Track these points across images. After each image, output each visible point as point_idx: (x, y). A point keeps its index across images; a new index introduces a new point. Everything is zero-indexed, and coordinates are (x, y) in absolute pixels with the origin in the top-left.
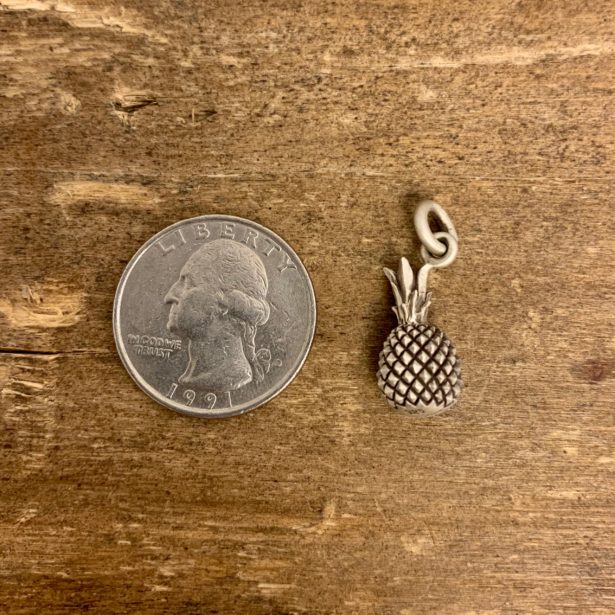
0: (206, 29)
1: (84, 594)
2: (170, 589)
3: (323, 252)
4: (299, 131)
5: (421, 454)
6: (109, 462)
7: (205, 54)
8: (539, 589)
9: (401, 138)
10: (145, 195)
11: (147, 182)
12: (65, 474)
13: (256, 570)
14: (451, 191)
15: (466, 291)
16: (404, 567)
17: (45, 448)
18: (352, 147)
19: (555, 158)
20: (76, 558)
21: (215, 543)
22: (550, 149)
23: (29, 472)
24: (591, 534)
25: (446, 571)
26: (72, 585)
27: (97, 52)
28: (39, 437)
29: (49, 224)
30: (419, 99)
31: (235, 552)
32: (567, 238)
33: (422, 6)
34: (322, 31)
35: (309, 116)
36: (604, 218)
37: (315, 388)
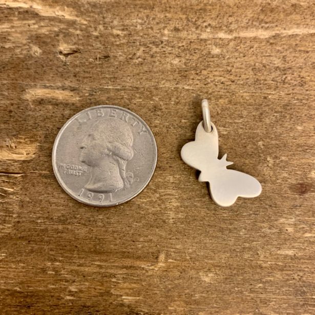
0: (106, 17)
1: (28, 300)
2: (75, 298)
3: (161, 126)
4: (151, 66)
5: (211, 229)
6: (46, 230)
7: (105, 29)
8: (273, 303)
9: (203, 71)
10: (72, 96)
11: (73, 90)
12: (22, 235)
13: (121, 289)
14: (227, 97)
15: (235, 147)
16: (201, 289)
17: (12, 222)
18: (177, 75)
19: (280, 83)
20: (25, 280)
21: (100, 274)
22: (278, 78)
23: (3, 234)
24: (301, 274)
25: (224, 292)
26: (22, 295)
27: (52, 27)
28: (10, 216)
29: (22, 109)
30: (212, 53)
31: (110, 279)
32: (287, 122)
33: (213, 9)
34: (164, 20)
35: (156, 60)
36: (306, 112)
37: (156, 194)
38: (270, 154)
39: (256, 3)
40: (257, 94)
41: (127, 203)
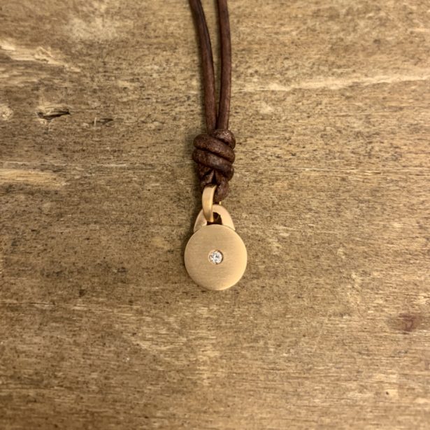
3: (189, 224)
4: (173, 133)
7: (107, 80)
9: (248, 139)
14: (287, 179)
22: (360, 149)
30: (261, 112)
32: (378, 216)
33: (261, 49)
34: (191, 66)
35: (180, 123)
36: (404, 200)
37: (181, 338)
38: (355, 268)
39: (322, 38)
40: (331, 174)
41: (136, 352)
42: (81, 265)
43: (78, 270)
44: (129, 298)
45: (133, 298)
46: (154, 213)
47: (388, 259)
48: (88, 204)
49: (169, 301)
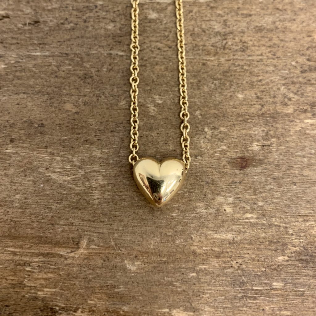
3: (91, 95)
4: (83, 32)
13: (36, 279)
14: (164, 64)
15: (170, 117)
16: (126, 279)
18: (111, 41)
19: (220, 48)
21: (13, 262)
22: (218, 44)
24: (240, 261)
25: (152, 282)
30: (149, 17)
31: (25, 267)
32: (227, 89)
35: (89, 25)
36: (247, 79)
37: (80, 171)
38: (208, 125)
40: (195, 61)
41: (48, 181)
42: (12, 122)
43: (10, 125)
44: (45, 144)
45: (48, 145)
46: (67, 87)
47: (232, 119)
48: (19, 81)
49: (74, 146)
